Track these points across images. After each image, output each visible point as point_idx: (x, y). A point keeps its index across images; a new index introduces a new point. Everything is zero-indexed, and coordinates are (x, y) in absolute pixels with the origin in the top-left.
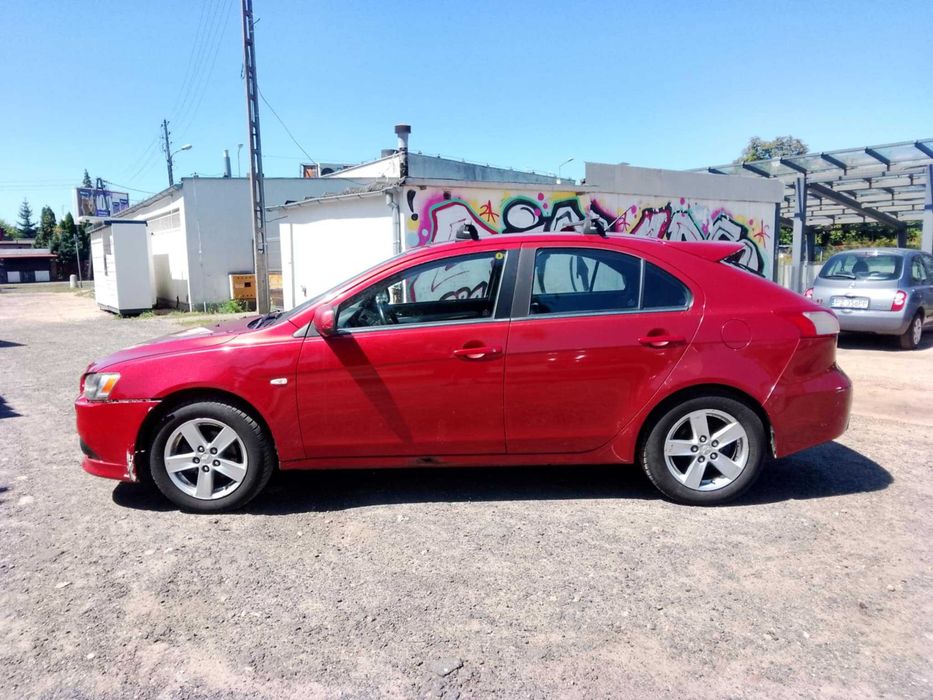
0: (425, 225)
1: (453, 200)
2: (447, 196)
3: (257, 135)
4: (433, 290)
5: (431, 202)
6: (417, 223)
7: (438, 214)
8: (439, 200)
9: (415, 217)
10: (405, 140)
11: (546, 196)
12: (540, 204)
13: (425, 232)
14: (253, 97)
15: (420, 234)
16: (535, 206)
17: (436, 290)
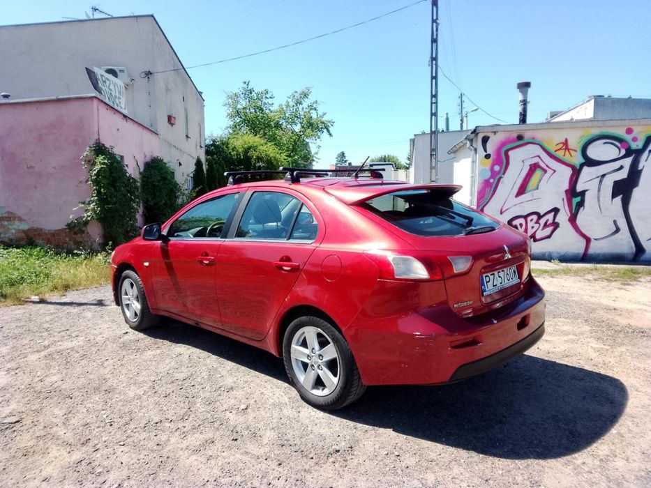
0: (498, 161)
1: (526, 140)
2: (520, 138)
3: (436, 103)
4: (501, 213)
5: (503, 144)
6: (490, 161)
7: (511, 153)
8: (512, 141)
9: (488, 156)
10: (525, 93)
11: (636, 130)
12: (628, 138)
13: (497, 168)
14: (434, 78)
15: (492, 169)
16: (621, 140)
17: (504, 214)
